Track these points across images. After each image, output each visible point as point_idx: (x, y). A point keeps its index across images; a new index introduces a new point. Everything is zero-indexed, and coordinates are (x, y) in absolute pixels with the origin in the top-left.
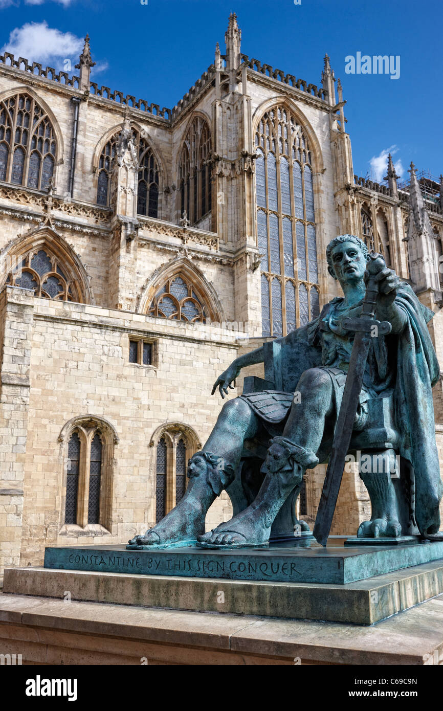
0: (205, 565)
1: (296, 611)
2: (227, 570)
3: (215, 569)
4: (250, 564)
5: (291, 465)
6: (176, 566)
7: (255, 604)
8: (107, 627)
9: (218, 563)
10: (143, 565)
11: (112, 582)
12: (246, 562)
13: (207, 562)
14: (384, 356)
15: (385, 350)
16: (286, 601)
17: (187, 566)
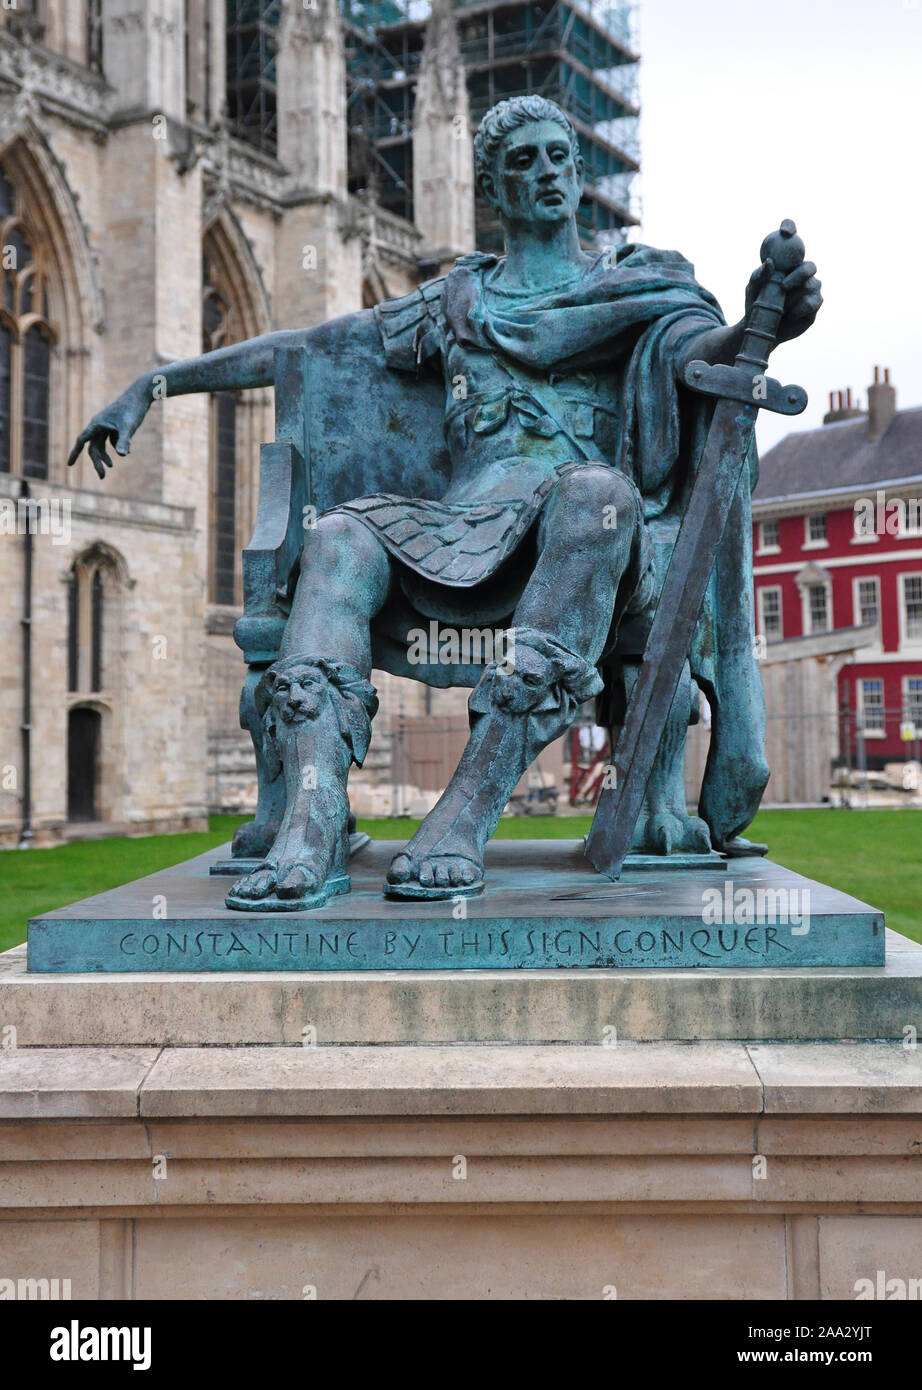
0: (548, 941)
1: (822, 1025)
2: (608, 949)
3: (576, 947)
4: (665, 934)
5: (556, 697)
6: (468, 947)
7: (728, 1017)
8: (427, 1098)
9: (582, 934)
10: (370, 948)
11: (326, 995)
12: (657, 931)
13: (554, 935)
14: (674, 437)
15: (676, 423)
16: (799, 1007)
17: (499, 946)
